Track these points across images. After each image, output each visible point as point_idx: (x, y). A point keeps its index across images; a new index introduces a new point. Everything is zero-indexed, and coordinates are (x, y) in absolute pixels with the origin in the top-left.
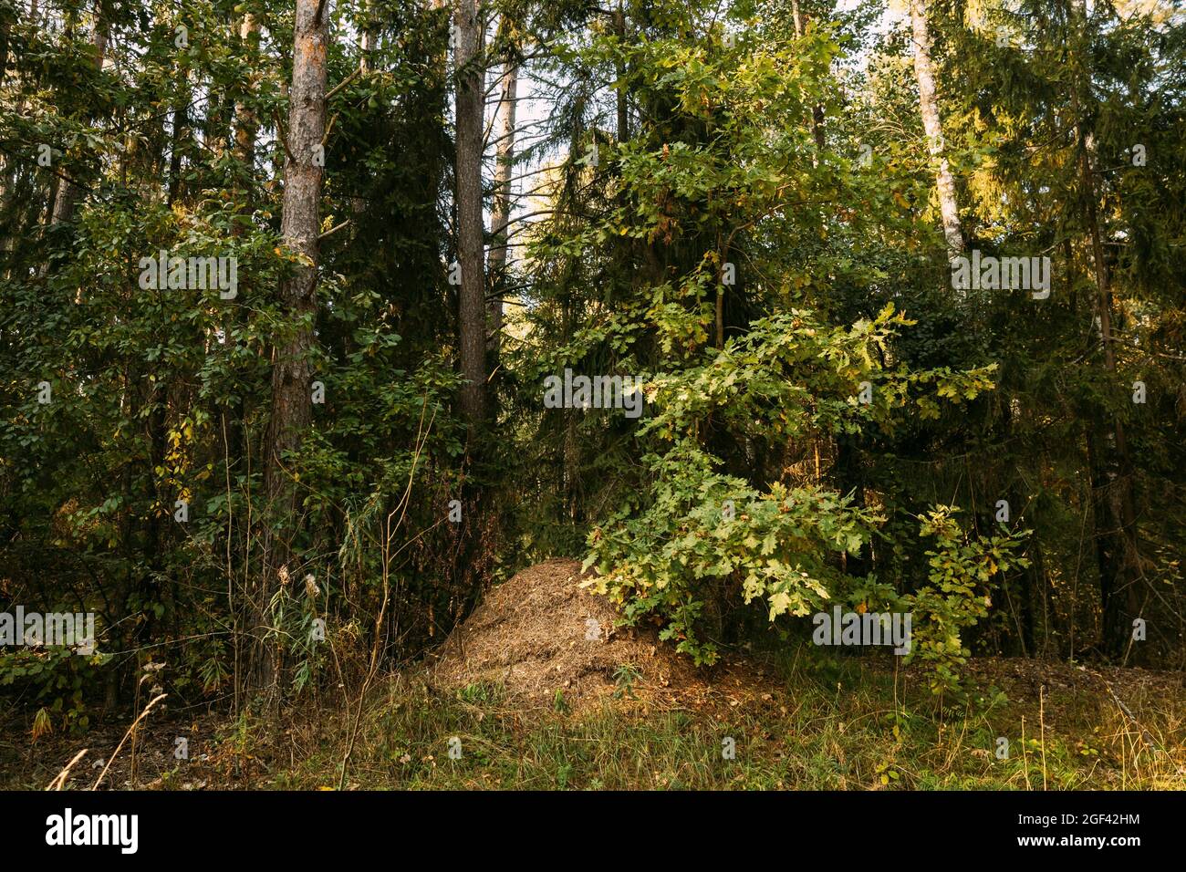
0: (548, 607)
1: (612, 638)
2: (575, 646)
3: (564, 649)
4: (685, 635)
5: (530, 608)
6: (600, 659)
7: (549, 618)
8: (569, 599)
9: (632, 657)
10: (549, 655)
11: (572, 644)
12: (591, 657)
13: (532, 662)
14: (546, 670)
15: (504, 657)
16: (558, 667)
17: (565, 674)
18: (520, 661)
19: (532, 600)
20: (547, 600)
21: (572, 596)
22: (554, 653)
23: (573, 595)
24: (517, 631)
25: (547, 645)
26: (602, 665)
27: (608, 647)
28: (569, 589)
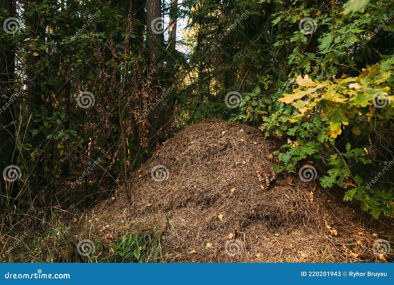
0: (205, 157)
1: (273, 184)
2: (235, 193)
3: (224, 196)
4: (354, 182)
5: (189, 157)
6: (264, 206)
7: (206, 165)
8: (225, 149)
9: (294, 204)
10: (209, 202)
11: (233, 190)
12: (253, 205)
13: (192, 210)
14: (208, 219)
15: (166, 202)
16: (221, 216)
17: (227, 224)
18: (180, 206)
19: (191, 150)
20: (204, 150)
21: (226, 147)
22: (214, 200)
23: (228, 146)
24: (178, 177)
25: (207, 192)
26: (266, 213)
27: (269, 193)
28: (223, 140)
